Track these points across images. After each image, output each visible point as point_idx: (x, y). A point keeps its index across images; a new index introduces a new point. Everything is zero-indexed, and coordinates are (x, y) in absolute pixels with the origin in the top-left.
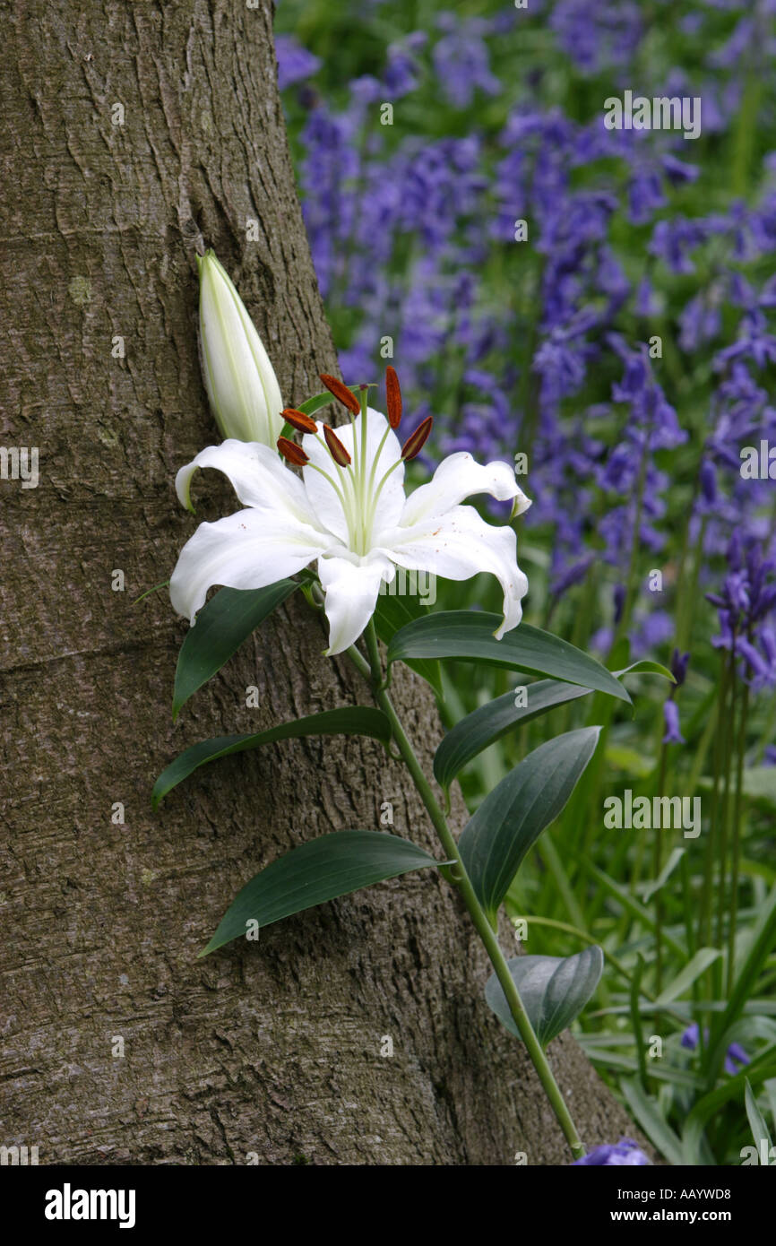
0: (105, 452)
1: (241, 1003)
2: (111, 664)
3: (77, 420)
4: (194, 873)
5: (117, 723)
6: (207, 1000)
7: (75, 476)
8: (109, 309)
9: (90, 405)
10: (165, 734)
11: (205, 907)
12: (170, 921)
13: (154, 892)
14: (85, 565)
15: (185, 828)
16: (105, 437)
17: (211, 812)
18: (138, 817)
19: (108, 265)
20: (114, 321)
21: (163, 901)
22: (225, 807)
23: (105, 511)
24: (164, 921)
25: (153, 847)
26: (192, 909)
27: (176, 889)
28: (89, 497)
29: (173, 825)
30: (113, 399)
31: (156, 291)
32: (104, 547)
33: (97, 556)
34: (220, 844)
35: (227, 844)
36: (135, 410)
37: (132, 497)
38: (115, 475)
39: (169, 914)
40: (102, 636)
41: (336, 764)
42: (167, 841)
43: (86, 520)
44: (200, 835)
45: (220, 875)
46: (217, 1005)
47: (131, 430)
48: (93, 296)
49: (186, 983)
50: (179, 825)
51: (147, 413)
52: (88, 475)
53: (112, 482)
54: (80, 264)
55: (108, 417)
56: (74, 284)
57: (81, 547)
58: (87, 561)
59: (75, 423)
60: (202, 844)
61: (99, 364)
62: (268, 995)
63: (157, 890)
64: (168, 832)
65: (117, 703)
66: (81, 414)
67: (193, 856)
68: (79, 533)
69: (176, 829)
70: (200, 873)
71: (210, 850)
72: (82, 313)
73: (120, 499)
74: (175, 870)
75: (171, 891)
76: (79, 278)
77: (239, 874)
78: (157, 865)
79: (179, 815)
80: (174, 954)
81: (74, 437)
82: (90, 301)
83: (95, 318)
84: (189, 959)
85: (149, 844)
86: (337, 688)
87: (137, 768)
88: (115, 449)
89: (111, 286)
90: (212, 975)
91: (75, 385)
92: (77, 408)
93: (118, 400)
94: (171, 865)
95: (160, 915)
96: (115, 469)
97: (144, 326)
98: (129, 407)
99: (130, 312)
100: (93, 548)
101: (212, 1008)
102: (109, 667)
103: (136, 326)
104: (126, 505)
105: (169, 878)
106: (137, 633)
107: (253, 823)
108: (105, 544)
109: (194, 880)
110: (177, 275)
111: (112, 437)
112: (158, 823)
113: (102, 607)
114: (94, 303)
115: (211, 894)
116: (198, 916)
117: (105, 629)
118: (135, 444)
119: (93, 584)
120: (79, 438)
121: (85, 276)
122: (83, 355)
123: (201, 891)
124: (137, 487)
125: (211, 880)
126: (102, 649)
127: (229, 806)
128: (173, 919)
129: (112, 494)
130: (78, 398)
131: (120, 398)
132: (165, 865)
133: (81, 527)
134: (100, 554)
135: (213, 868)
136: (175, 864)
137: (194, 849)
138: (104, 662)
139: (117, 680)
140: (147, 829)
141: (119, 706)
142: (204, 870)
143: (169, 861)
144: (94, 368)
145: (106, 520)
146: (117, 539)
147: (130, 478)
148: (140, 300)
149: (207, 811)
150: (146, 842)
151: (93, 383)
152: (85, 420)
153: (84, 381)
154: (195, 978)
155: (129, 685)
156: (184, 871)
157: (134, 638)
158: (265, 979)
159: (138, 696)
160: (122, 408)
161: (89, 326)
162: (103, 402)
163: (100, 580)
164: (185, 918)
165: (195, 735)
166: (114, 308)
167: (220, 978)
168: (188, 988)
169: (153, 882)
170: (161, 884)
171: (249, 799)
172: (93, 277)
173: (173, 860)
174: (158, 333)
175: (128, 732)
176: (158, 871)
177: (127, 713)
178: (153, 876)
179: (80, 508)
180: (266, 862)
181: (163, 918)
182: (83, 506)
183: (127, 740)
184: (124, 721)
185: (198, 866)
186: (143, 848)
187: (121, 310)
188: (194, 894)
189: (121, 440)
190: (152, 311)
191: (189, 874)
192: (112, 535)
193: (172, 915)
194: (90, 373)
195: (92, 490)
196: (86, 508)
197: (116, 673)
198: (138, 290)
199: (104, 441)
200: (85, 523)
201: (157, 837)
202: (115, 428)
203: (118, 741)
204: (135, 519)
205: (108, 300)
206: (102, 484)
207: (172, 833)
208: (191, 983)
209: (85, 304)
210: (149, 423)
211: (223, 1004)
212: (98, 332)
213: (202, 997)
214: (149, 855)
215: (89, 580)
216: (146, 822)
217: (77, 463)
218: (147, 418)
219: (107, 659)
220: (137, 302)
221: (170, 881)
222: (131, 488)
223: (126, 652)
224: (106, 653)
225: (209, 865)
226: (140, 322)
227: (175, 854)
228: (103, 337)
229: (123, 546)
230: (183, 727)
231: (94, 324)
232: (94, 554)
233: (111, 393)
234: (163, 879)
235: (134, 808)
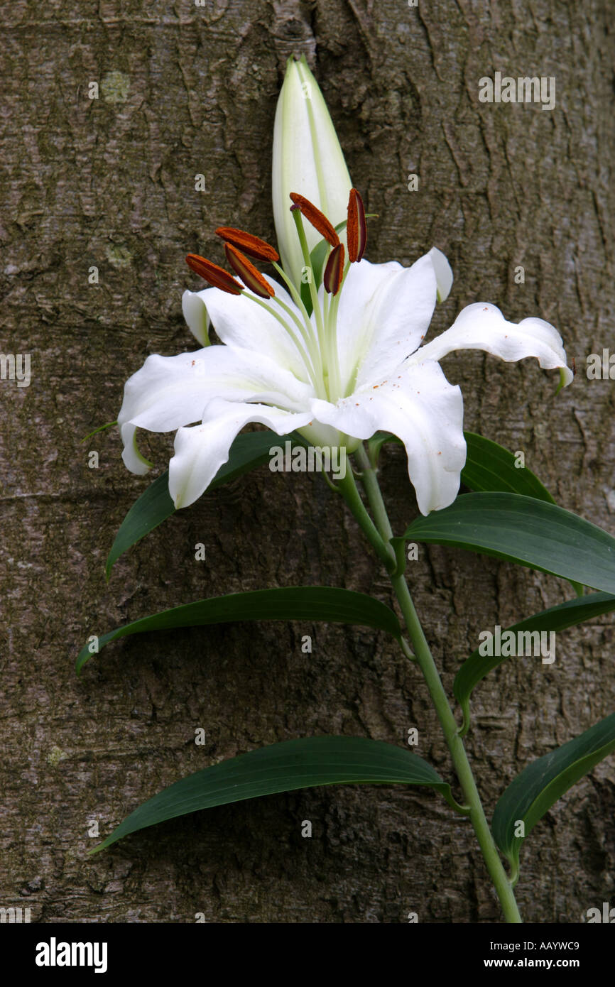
0: (111, 273)
1: (130, 912)
2: (71, 512)
3: (82, 234)
4: (114, 758)
5: (63, 579)
6: (87, 903)
7: (68, 297)
8: (149, 113)
9: (102, 218)
10: (118, 598)
11: (120, 799)
12: (72, 809)
13: (61, 774)
14: (60, 397)
15: (117, 707)
16: (115, 256)
17: (157, 693)
18: (63, 686)
19: (156, 61)
20: (153, 126)
21: (69, 786)
22: (180, 689)
23: (97, 339)
24: (64, 808)
25: (72, 724)
26: (102, 799)
27: (88, 774)
28: (78, 320)
29: (102, 701)
30: (135, 215)
31: (219, 97)
32: (88, 379)
33: (78, 389)
34: (159, 729)
35: (169, 732)
36: (160, 229)
37: (133, 326)
38: (118, 300)
39: (73, 801)
40: (65, 479)
41: (398, 666)
42: (92, 718)
43: (71, 346)
44: (133, 717)
45: (147, 764)
46: (100, 911)
47: (151, 250)
48: (130, 96)
49: (71, 881)
50: (111, 702)
51: (177, 234)
52: (84, 297)
53: (112, 308)
54: (120, 58)
55: (122, 234)
56: (108, 80)
57: (60, 377)
58: (64, 393)
59: (80, 237)
60: (133, 727)
61: (122, 172)
62: (170, 908)
63: (64, 772)
64: (94, 709)
65: (69, 556)
66: (90, 228)
67: (119, 739)
68: (60, 360)
69: (106, 707)
70: (121, 759)
71: (143, 735)
72: (112, 113)
73: (116, 328)
74: (90, 753)
75: (83, 777)
76: (116, 73)
77: (175, 767)
78: (71, 744)
79: (115, 691)
80: (66, 846)
81: (75, 253)
82: (125, 100)
83: (128, 120)
84: (80, 855)
85: (68, 720)
86: (424, 579)
87: (75, 632)
88: (125, 271)
89: (156, 86)
90: (104, 876)
91: (89, 194)
92: (86, 220)
93: (141, 215)
94: (90, 746)
95: (61, 801)
96: (120, 293)
97: (193, 136)
98: (154, 225)
99: (175, 117)
100: (75, 380)
101: (94, 913)
102: (68, 515)
103: (182, 132)
104: (124, 335)
105: (82, 760)
106: (108, 481)
107: (219, 713)
108: (90, 376)
109: (113, 767)
110: (260, 82)
111: (123, 257)
112: (85, 696)
113: (73, 448)
114: (130, 104)
115: (131, 785)
116: (108, 808)
117: (71, 472)
118: (152, 268)
119: (66, 421)
120: (80, 254)
121: (123, 71)
122: (104, 161)
123: (120, 780)
124: (142, 316)
125: (135, 769)
126: (62, 494)
127: (187, 690)
128: (76, 808)
129: (108, 321)
130: (89, 210)
131: (144, 214)
132: (81, 745)
133: (63, 355)
134: (82, 388)
135: (142, 756)
136: (94, 745)
137: (122, 731)
138: (61, 510)
139: (75, 531)
140: (70, 702)
141: (70, 561)
142: (128, 756)
143: (87, 741)
144: (115, 177)
145: (98, 350)
146: (106, 372)
147: (138, 305)
148: (193, 105)
149: (153, 691)
150: (64, 716)
151: (111, 193)
152: (93, 235)
153: (100, 191)
154: (81, 877)
155: (88, 539)
156: (101, 754)
157: (103, 486)
158: (171, 889)
159: (96, 552)
160: (145, 225)
161: (119, 128)
162: (121, 216)
163: (77, 416)
164: (91, 807)
165: (160, 603)
166: (154, 111)
167: (113, 881)
168: (70, 887)
169: (61, 762)
170: (72, 766)
171: (220, 686)
172: (134, 73)
173: (93, 741)
174: (214, 145)
175: (74, 591)
176: (71, 750)
177: (78, 569)
178: (63, 756)
179: (67, 333)
180: (221, 758)
181: (65, 804)
182: (69, 330)
183: (70, 599)
184: (72, 577)
185: (121, 750)
186: (60, 723)
187: (164, 113)
188: (109, 783)
189: (135, 262)
190: (208, 120)
191: (108, 758)
192: (101, 368)
193: (77, 803)
194: (110, 182)
195: (83, 314)
196: (73, 334)
197: (74, 524)
198: (193, 93)
199: (112, 260)
200: (69, 351)
201: (80, 712)
202: (129, 248)
203: (60, 600)
204: (134, 352)
205: (149, 101)
206: (98, 308)
207: (99, 710)
208: (75, 881)
209: (118, 104)
210: (178, 246)
211: (108, 910)
212: (130, 136)
213: (86, 900)
214: (65, 731)
215: (62, 415)
216: (71, 694)
217: (72, 282)
218: (177, 239)
219: (68, 506)
220: (187, 108)
221: (83, 765)
222: (135, 317)
223: (91, 502)
224: (66, 499)
225: (135, 752)
226: (188, 130)
227: (97, 735)
228: (134, 143)
229: (112, 381)
230: (144, 592)
231: (126, 126)
232: (73, 387)
233: (132, 207)
234: (74, 760)
235: (62, 677)
